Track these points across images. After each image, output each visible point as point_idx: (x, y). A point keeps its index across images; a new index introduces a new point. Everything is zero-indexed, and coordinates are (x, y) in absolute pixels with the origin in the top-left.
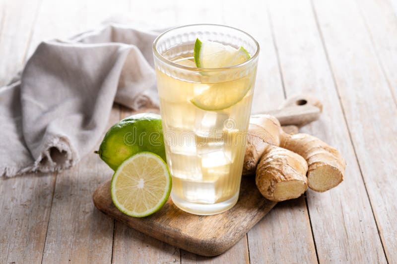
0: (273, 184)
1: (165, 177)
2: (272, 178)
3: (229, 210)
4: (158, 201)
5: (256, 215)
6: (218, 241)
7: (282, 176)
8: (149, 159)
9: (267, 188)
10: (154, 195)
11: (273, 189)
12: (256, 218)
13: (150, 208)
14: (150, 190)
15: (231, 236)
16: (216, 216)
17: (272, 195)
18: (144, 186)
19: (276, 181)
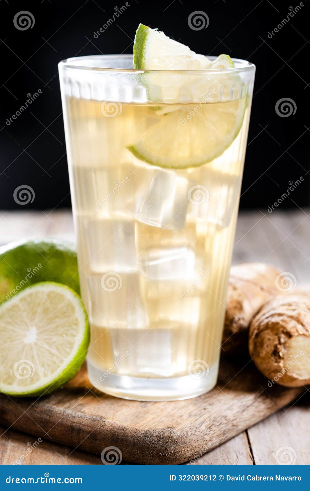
0: (282, 340)
1: (77, 320)
2: (281, 329)
3: (200, 396)
4: (62, 361)
5: (251, 405)
6: (177, 432)
7: (299, 327)
8: (49, 295)
9: (271, 349)
10: (54, 351)
11: (282, 352)
12: (252, 411)
13: (45, 375)
14: (48, 343)
15: (203, 428)
16: (173, 403)
17: (281, 364)
18: (37, 339)
19: (289, 335)
